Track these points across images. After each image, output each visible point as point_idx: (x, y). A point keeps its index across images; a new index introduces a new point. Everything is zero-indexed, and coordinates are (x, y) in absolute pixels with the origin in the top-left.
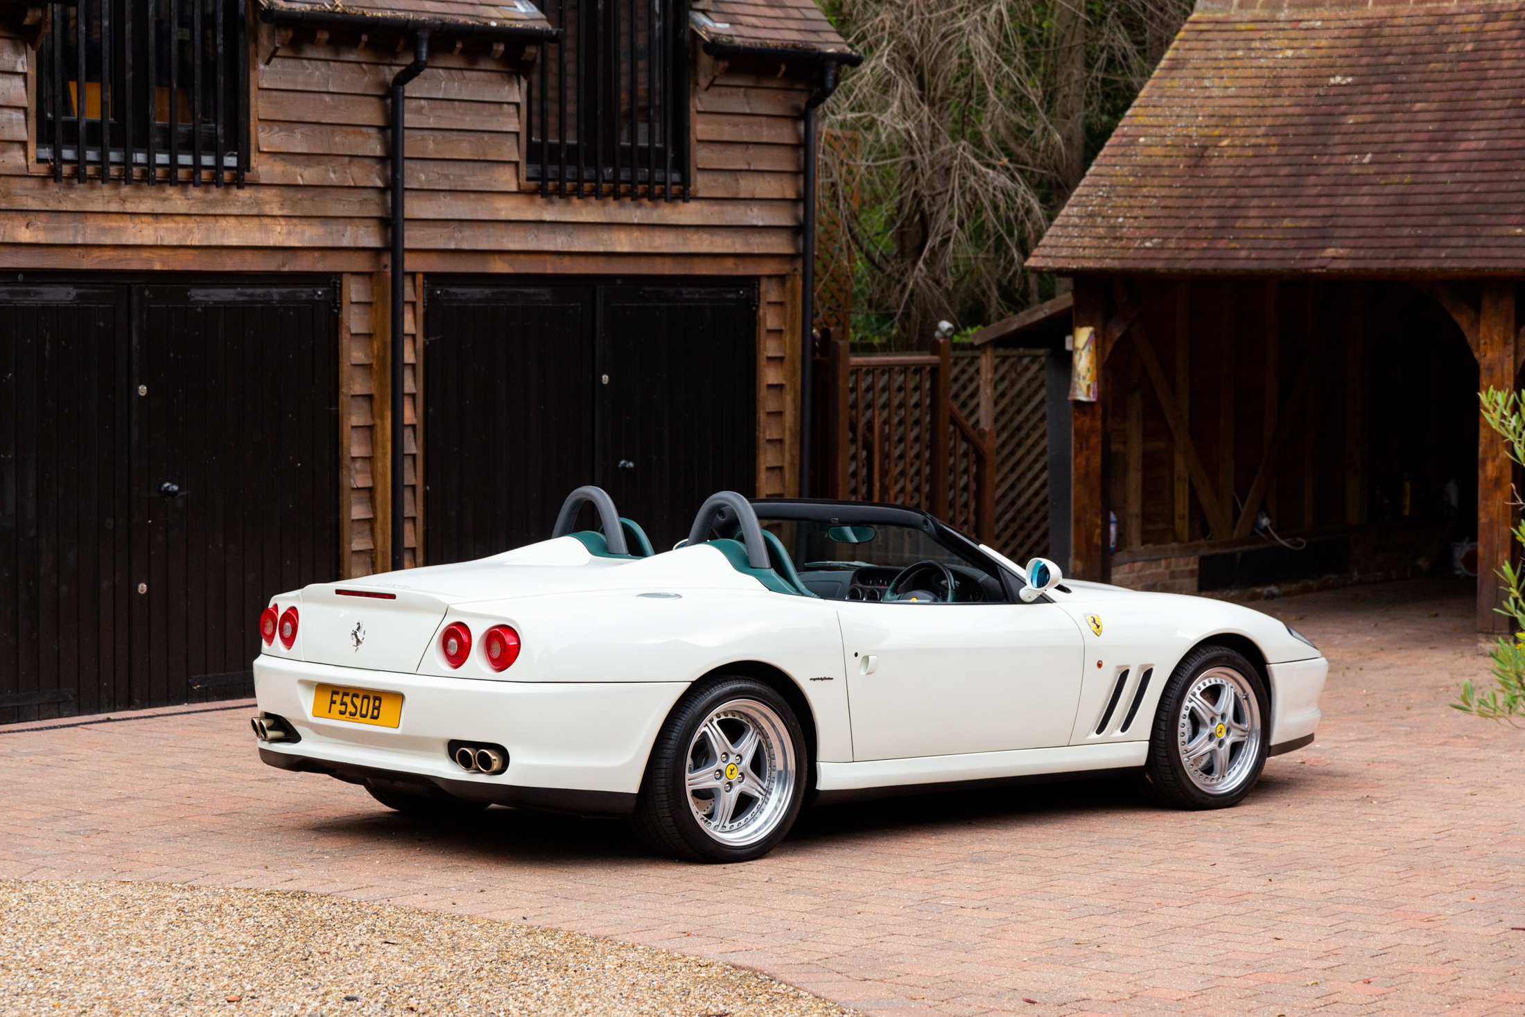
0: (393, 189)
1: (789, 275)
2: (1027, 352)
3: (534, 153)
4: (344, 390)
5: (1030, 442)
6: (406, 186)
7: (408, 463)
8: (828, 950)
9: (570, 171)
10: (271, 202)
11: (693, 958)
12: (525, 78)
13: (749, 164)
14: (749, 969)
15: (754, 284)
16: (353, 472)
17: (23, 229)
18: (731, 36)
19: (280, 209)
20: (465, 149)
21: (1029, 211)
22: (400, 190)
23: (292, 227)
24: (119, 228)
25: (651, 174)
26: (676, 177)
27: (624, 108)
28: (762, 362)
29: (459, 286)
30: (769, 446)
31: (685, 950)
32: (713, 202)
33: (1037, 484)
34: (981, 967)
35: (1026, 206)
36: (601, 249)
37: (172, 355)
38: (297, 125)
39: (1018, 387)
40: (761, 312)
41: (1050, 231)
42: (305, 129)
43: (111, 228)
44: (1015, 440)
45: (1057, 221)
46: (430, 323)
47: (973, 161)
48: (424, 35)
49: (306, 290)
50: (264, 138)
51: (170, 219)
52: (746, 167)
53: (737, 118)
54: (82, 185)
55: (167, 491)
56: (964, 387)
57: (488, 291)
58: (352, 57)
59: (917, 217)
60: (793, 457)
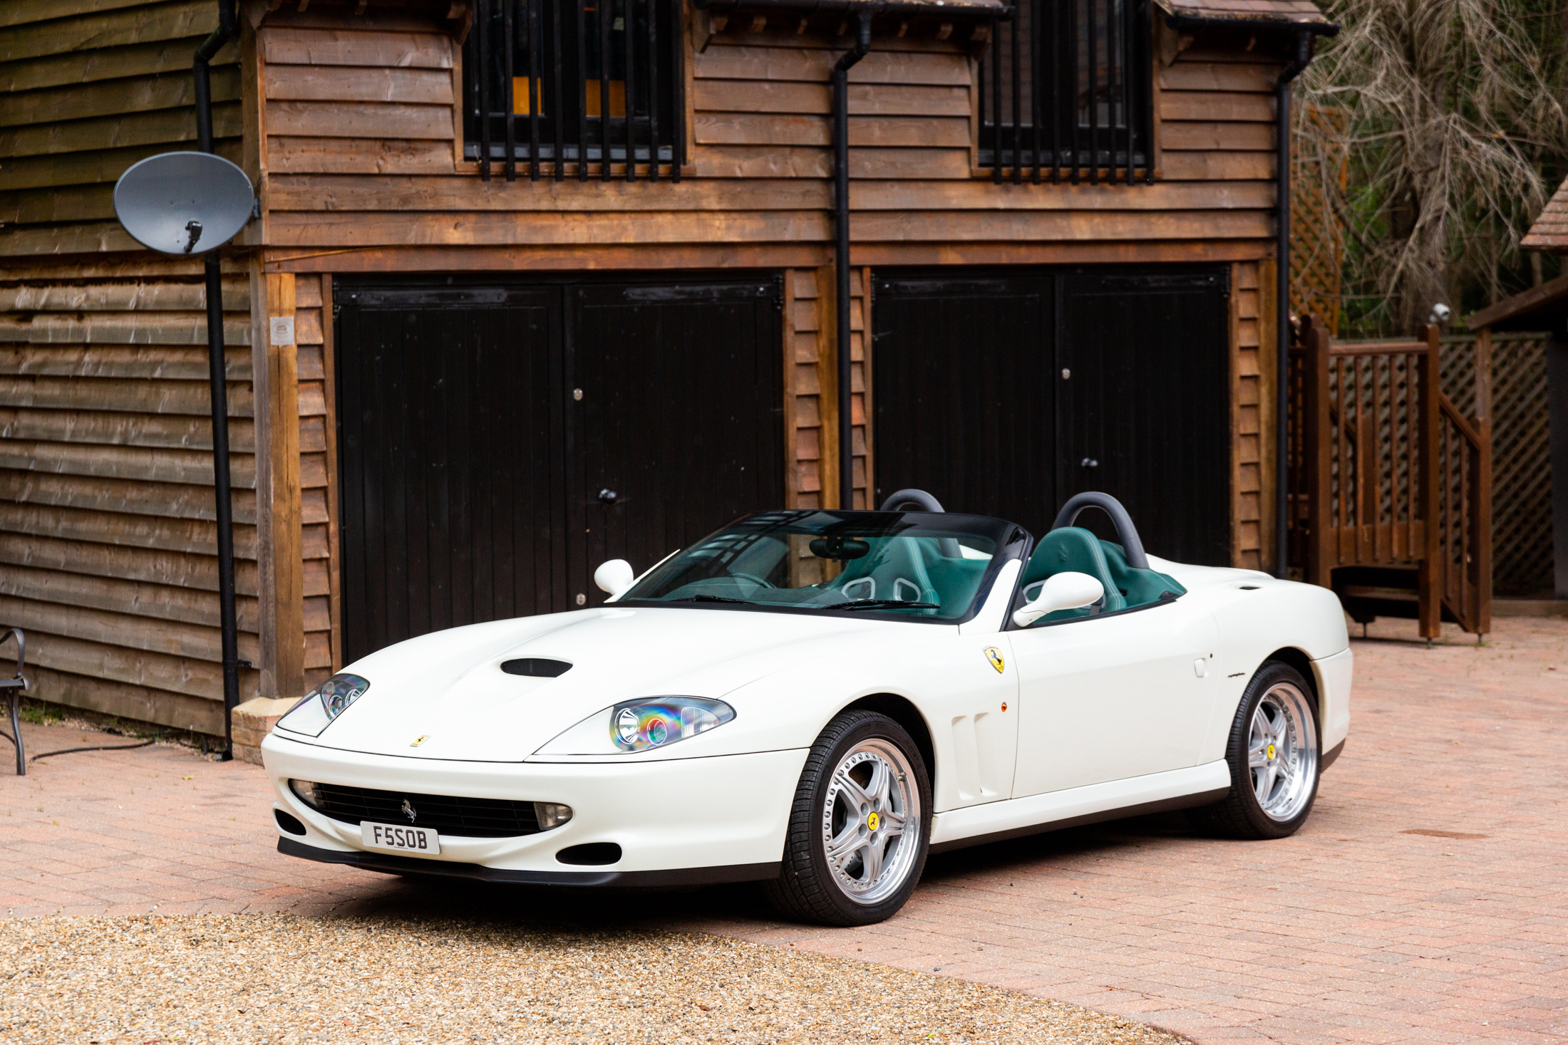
0: (838, 180)
1: (1262, 260)
2: (1528, 335)
3: (987, 138)
4: (789, 390)
5: (1534, 431)
6: (851, 175)
7: (856, 465)
8: (1263, 1009)
9: (1025, 154)
10: (708, 196)
11: (1112, 1018)
12: (976, 59)
13: (1218, 143)
14: (1173, 1033)
15: (1225, 270)
16: (800, 475)
17: (451, 230)
18: (1196, 8)
19: (719, 203)
20: (912, 135)
21: (1526, 187)
22: (844, 180)
23: (731, 222)
24: (551, 227)
25: (1112, 156)
26: (1139, 159)
27: (1082, 89)
28: (1235, 352)
29: (911, 279)
30: (1242, 441)
31: (1104, 1009)
32: (1179, 185)
33: (1542, 475)
34: (1434, 1033)
35: (1523, 180)
36: (1059, 237)
37: (608, 357)
38: (736, 116)
39: (1520, 373)
40: (1233, 299)
41: (1550, 206)
42: (742, 119)
43: (543, 227)
44: (1518, 429)
45: (1558, 196)
46: (878, 318)
47: (1464, 134)
48: (865, 18)
49: (748, 286)
50: (699, 130)
51: (603, 216)
52: (1214, 147)
53: (1204, 96)
54: (511, 184)
55: (605, 499)
56: (1462, 374)
57: (940, 284)
58: (793, 43)
59: (1408, 197)
60: (1269, 452)
